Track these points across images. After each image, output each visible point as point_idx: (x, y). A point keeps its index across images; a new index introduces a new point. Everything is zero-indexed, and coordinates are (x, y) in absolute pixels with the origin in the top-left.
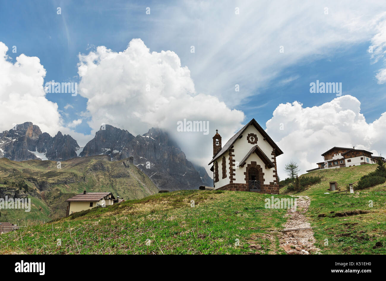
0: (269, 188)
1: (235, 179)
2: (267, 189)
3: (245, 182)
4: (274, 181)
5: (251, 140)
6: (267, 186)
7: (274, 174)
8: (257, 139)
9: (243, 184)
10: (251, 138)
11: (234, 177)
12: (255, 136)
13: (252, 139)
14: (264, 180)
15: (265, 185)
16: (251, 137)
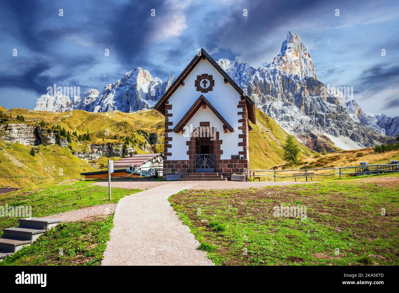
0: (229, 166)
1: (171, 153)
2: (224, 168)
3: (187, 158)
4: (240, 153)
5: (202, 85)
6: (226, 161)
7: (241, 140)
8: (212, 83)
9: (183, 162)
10: (203, 82)
11: (169, 150)
12: (210, 78)
13: (205, 82)
14: (222, 152)
15: (222, 160)
16: (203, 80)
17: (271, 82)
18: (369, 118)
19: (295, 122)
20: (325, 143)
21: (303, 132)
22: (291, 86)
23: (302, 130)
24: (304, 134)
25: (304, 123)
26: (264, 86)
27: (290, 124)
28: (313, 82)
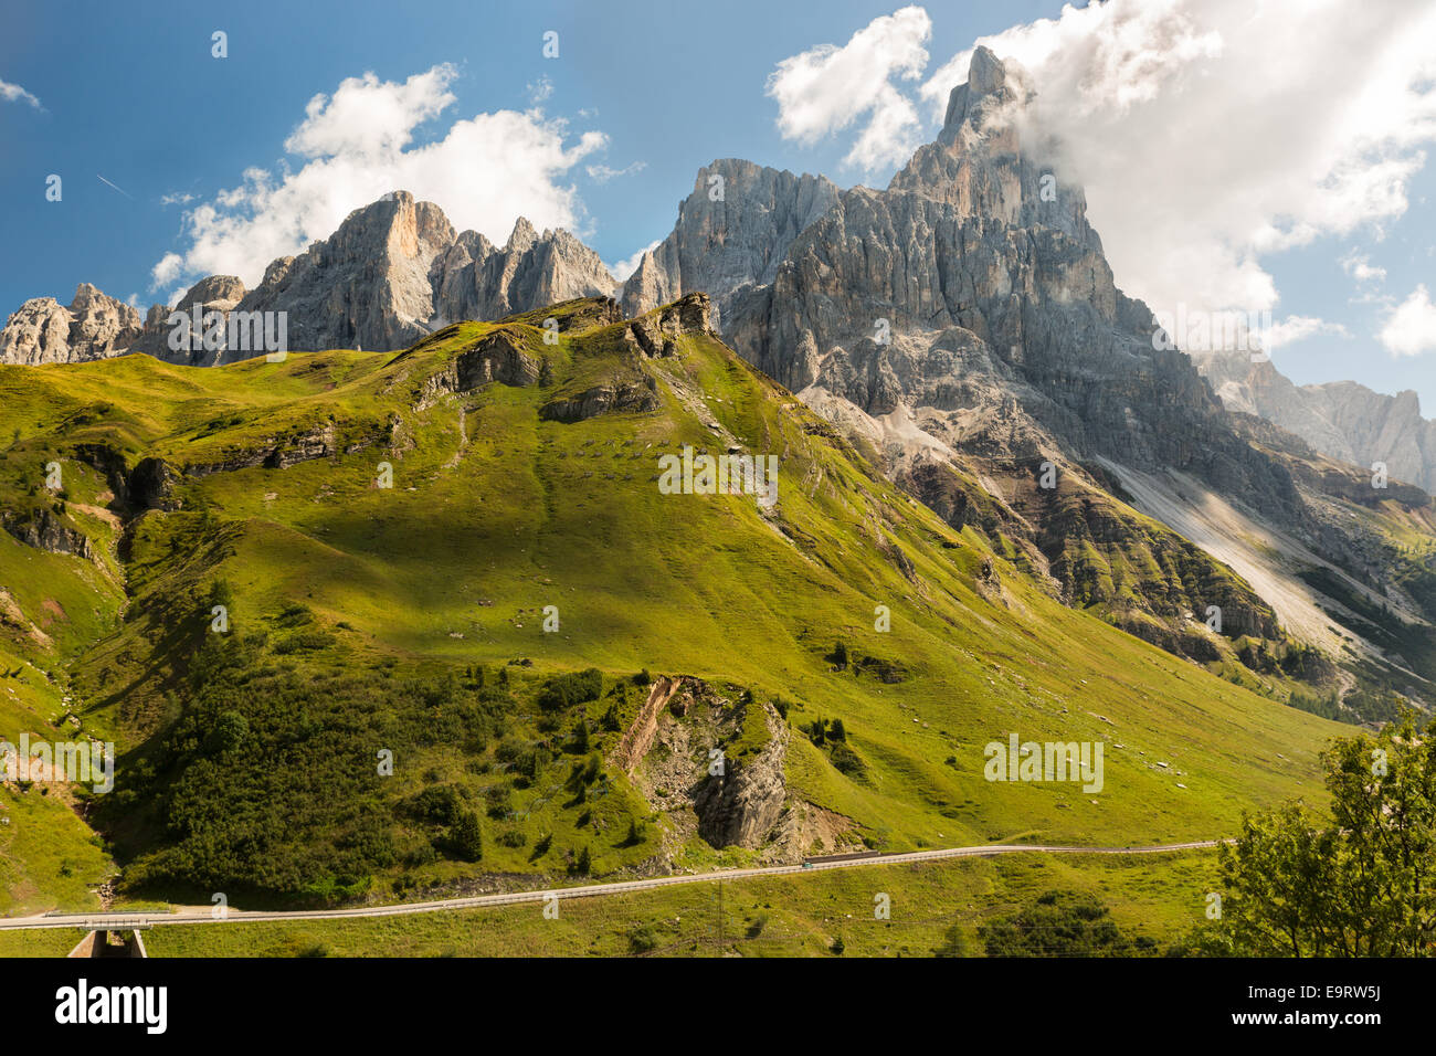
17: (891, 249)
18: (1300, 397)
19: (977, 410)
20: (1089, 498)
21: (1008, 450)
22: (971, 266)
23: (1002, 445)
24: (1008, 458)
25: (1014, 415)
26: (862, 264)
27: (958, 420)
28: (1063, 249)
